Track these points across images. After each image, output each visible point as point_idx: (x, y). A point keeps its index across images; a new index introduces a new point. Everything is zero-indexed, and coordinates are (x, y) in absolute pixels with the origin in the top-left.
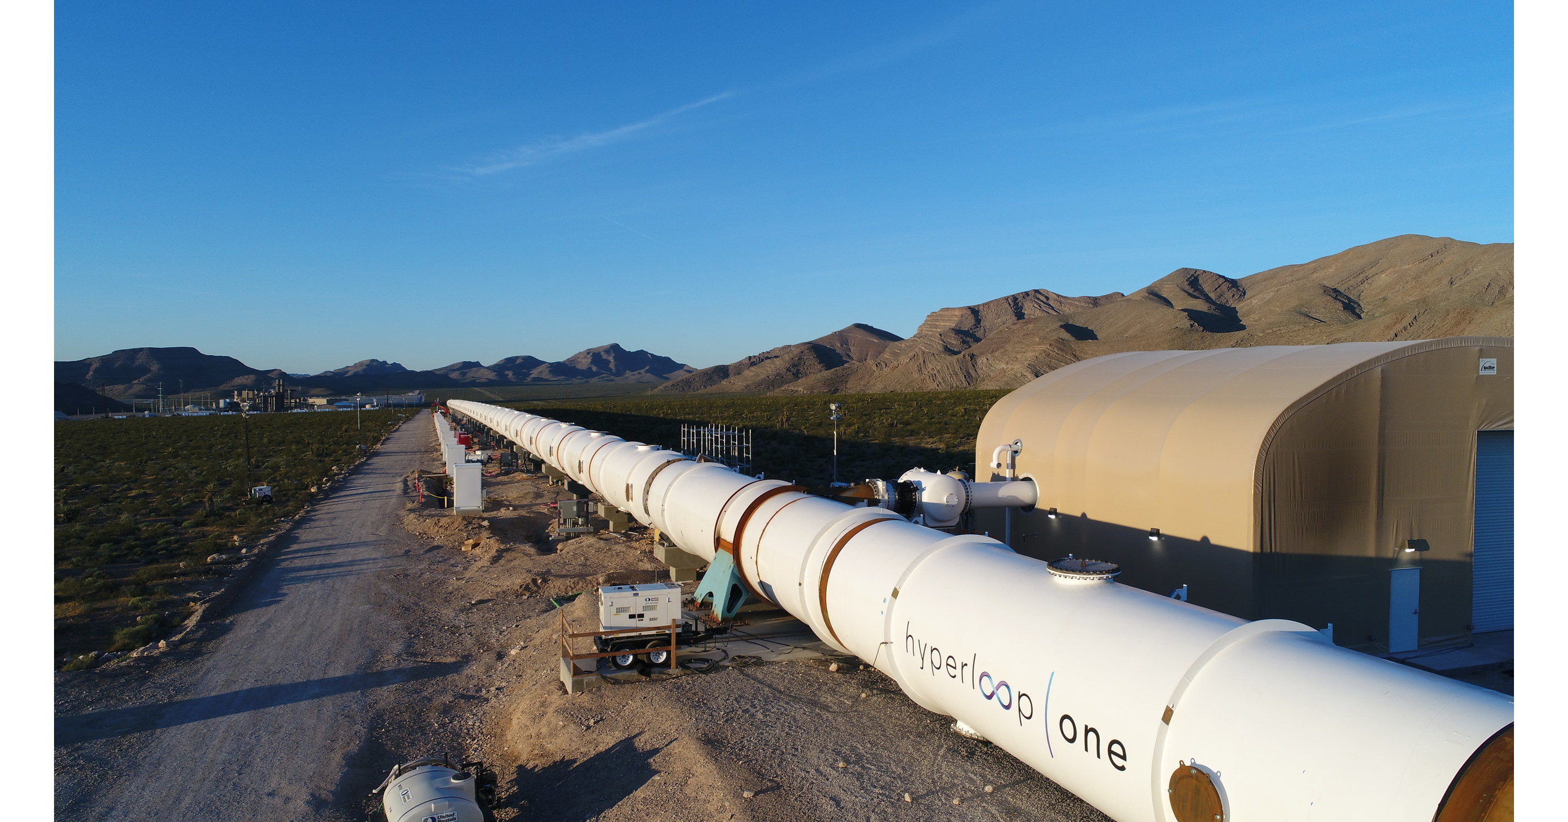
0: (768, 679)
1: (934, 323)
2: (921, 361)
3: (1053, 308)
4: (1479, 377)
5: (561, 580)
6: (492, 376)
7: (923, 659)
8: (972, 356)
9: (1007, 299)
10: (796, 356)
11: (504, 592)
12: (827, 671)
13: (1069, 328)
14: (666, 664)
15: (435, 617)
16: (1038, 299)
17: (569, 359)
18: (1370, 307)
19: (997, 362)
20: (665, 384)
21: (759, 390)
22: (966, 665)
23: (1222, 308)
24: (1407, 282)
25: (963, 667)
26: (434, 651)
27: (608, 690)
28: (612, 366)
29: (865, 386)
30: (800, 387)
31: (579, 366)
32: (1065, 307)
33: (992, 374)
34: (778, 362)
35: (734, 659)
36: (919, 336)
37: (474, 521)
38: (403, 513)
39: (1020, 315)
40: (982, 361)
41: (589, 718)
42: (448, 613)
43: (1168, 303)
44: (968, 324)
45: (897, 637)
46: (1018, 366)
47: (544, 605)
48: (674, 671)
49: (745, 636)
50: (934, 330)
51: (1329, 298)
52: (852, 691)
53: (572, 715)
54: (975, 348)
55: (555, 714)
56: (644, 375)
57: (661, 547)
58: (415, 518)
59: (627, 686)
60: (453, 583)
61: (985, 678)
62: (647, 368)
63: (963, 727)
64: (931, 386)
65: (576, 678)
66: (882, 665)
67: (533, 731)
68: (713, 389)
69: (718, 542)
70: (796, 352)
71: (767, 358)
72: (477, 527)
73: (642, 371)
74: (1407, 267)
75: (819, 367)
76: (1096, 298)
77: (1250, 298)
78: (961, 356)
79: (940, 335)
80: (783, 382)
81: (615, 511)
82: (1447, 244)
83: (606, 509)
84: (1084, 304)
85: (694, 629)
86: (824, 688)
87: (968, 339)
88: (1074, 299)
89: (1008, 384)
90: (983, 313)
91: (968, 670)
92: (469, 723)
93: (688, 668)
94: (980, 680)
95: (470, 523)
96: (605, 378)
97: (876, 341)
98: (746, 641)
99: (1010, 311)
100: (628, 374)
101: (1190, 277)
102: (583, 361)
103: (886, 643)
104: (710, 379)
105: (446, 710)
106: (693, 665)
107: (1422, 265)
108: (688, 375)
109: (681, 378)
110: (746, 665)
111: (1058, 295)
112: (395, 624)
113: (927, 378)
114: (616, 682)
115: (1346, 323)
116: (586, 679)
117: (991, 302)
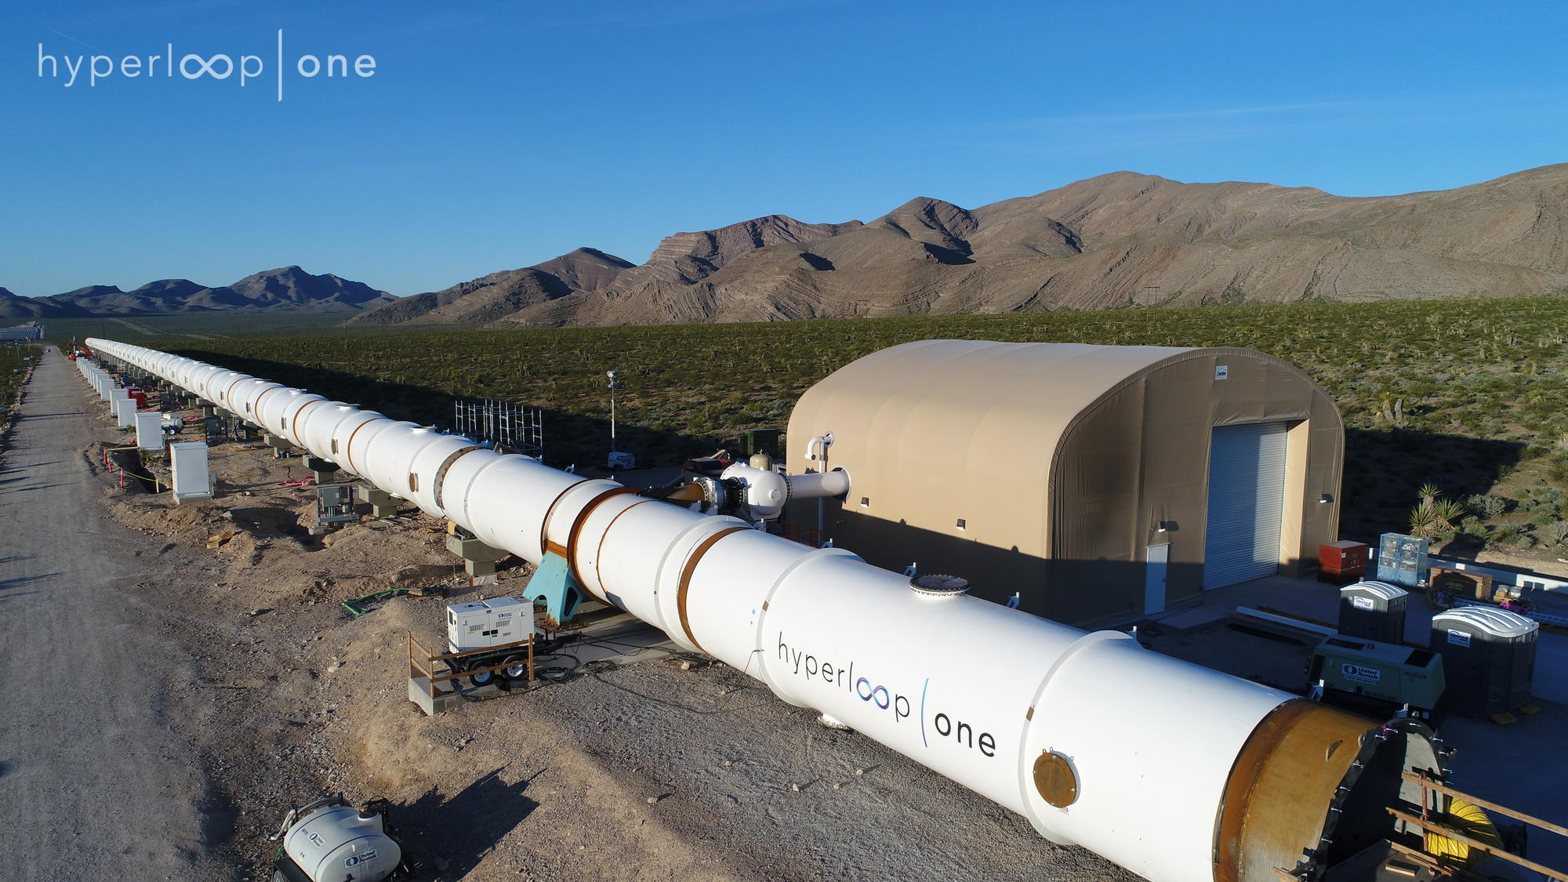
0: (627, 684)
1: (669, 249)
2: (656, 291)
3: (792, 236)
4: (1216, 382)
5: (349, 581)
6: (135, 304)
7: (797, 666)
8: (710, 286)
9: (745, 224)
10: (516, 284)
11: (286, 599)
12: (679, 669)
13: (809, 257)
14: (524, 677)
15: (214, 634)
16: (777, 225)
17: (236, 284)
18: (1089, 242)
19: (736, 292)
20: (361, 315)
21: (474, 322)
22: (843, 671)
23: (956, 240)
24: (1121, 218)
25: (839, 673)
26: (232, 674)
27: (469, 708)
28: (292, 292)
29: (595, 317)
30: (521, 319)
31: (248, 294)
32: (804, 234)
33: (731, 305)
34: (495, 290)
35: (587, 665)
36: (653, 263)
37: (212, 513)
38: (107, 502)
39: (759, 243)
40: (720, 291)
41: (458, 739)
42: (227, 627)
43: (906, 234)
44: (704, 251)
45: (770, 645)
46: (758, 297)
47: (337, 611)
48: (533, 683)
49: (588, 639)
50: (669, 256)
51: (1054, 231)
52: (710, 689)
53: (440, 737)
54: (713, 277)
55: (421, 738)
56: (332, 303)
57: (457, 540)
58: (129, 509)
59: (489, 702)
60: (215, 591)
61: (862, 683)
62: (337, 294)
63: (828, 719)
64: (667, 318)
65: (436, 700)
66: (754, 671)
67: (400, 756)
68: (420, 320)
69: (546, 544)
70: (516, 278)
71: (483, 285)
72: (218, 520)
73: (331, 299)
74: (1121, 203)
75: (543, 296)
76: (835, 226)
77: (982, 230)
78: (698, 285)
79: (676, 262)
80: (501, 313)
81: (387, 497)
82: (1156, 182)
83: (371, 493)
84: (822, 232)
85: (545, 638)
86: (684, 689)
87: (706, 267)
88: (813, 226)
89: (748, 316)
90: (720, 239)
91: (845, 677)
92: (315, 752)
93: (546, 679)
94: (858, 684)
95: (207, 515)
96: (284, 307)
97: (606, 267)
98: (590, 644)
99: (749, 238)
100: (313, 302)
101: (927, 207)
102: (256, 286)
103: (758, 651)
104: (415, 308)
105: (280, 740)
106: (548, 676)
107: (1135, 202)
108: (388, 304)
109: (379, 308)
110: (599, 670)
111: (797, 222)
112: (170, 645)
113: (663, 309)
114: (477, 699)
115: (1068, 257)
116: (447, 699)
117: (728, 227)
